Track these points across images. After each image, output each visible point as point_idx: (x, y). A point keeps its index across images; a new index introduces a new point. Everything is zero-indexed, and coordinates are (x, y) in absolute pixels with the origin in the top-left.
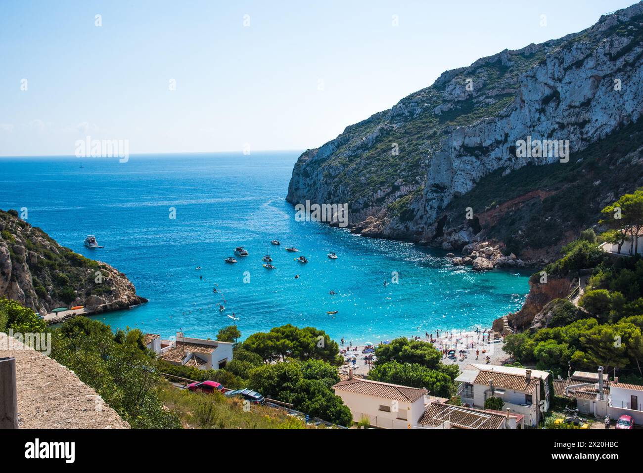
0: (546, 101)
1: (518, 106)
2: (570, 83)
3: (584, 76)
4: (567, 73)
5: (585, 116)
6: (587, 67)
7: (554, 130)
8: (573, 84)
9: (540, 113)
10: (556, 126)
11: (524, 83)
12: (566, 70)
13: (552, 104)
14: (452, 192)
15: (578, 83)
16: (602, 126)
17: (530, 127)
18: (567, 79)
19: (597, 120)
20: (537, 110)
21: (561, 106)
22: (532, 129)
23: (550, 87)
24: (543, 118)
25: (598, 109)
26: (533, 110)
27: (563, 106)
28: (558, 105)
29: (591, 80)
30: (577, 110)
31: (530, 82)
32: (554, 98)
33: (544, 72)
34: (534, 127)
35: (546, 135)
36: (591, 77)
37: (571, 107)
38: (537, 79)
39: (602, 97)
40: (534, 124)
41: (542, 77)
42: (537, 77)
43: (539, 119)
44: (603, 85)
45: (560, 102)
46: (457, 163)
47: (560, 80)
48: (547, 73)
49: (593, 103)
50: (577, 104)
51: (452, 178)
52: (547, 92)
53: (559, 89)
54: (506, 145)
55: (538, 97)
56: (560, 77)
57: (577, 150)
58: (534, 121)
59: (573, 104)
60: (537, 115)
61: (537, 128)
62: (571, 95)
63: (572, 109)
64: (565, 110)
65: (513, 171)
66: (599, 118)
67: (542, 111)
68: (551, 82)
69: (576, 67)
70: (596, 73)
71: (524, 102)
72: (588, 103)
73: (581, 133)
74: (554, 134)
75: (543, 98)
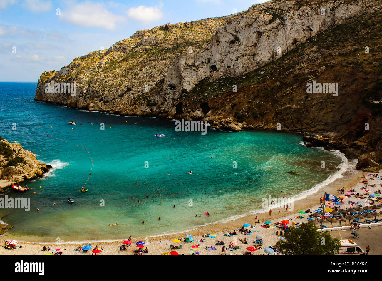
0: (232, 42)
1: (216, 44)
3: (253, 31)
4: (243, 29)
5: (255, 51)
6: (254, 27)
7: (239, 57)
8: (247, 35)
11: (220, 32)
12: (242, 27)
13: (236, 44)
14: (181, 89)
16: (264, 57)
17: (224, 55)
18: (243, 32)
19: (261, 54)
20: (227, 46)
23: (233, 35)
26: (225, 47)
27: (243, 45)
28: (240, 45)
29: (256, 34)
30: (250, 48)
31: (223, 32)
32: (237, 41)
33: (230, 27)
35: (234, 60)
36: (256, 32)
37: (246, 46)
39: (264, 42)
40: (226, 54)
42: (227, 30)
43: (229, 51)
44: (263, 36)
45: (241, 43)
46: (184, 73)
47: (240, 33)
48: (232, 28)
49: (259, 45)
50: (250, 45)
51: (180, 81)
52: (232, 38)
53: (239, 37)
54: (209, 65)
55: (227, 40)
56: (240, 31)
58: (226, 52)
60: (228, 49)
61: (228, 56)
62: (247, 40)
64: (244, 47)
67: (230, 47)
68: (234, 33)
69: (248, 27)
70: (258, 30)
71: (220, 42)
72: (255, 45)
73: (254, 60)
74: (239, 59)
75: (230, 41)
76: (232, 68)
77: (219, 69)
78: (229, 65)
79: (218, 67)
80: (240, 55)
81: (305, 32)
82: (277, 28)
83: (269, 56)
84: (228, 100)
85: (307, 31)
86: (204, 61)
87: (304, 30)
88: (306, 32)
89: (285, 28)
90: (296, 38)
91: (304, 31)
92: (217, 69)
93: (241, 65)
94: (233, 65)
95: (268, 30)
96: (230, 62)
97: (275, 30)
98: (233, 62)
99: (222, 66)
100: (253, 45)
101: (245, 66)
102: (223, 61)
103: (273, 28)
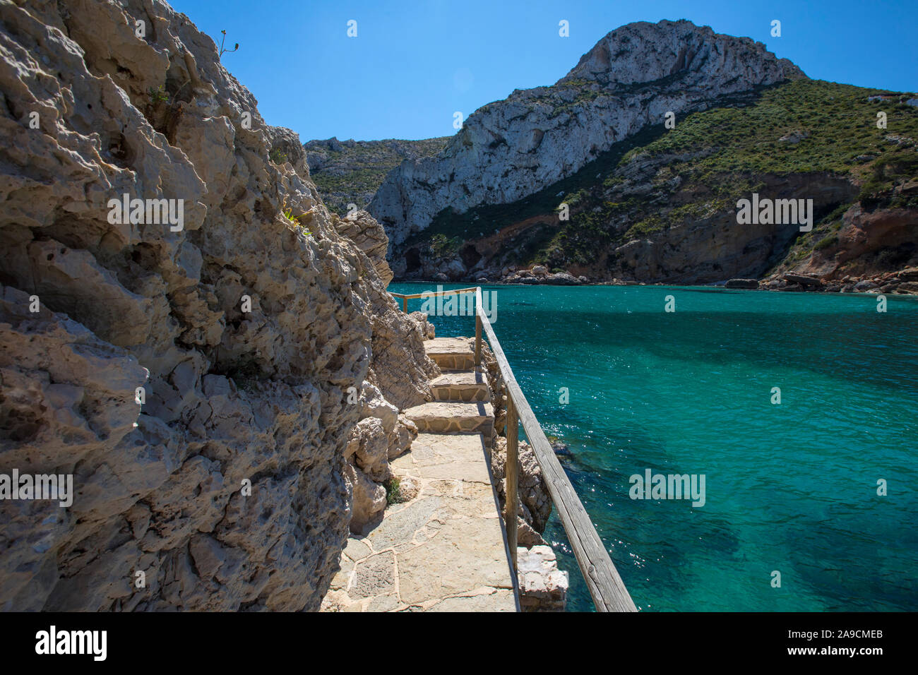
0: (493, 146)
1: (463, 148)
2: (516, 132)
3: (528, 128)
4: (512, 123)
5: (533, 162)
6: (530, 121)
7: (508, 172)
8: (520, 133)
12: (509, 121)
13: (502, 148)
14: (409, 225)
16: (551, 171)
17: (480, 167)
18: (513, 128)
19: (546, 166)
20: (486, 153)
21: (511, 151)
22: (482, 169)
23: (493, 134)
24: (493, 160)
25: (545, 156)
26: (482, 153)
27: (513, 152)
28: (508, 150)
29: (535, 133)
30: (526, 156)
31: (478, 126)
32: (502, 144)
33: (489, 119)
34: (485, 167)
35: (500, 175)
36: (534, 130)
37: (520, 153)
38: (482, 125)
39: (549, 147)
40: (485, 165)
41: (488, 124)
43: (490, 161)
44: (548, 137)
45: (509, 147)
46: (412, 196)
47: (506, 130)
48: (492, 121)
49: (540, 151)
50: (524, 152)
51: (405, 212)
52: (492, 139)
53: (506, 137)
54: (454, 184)
55: (484, 142)
56: (505, 127)
57: (532, 191)
58: (484, 163)
59: (521, 151)
60: (487, 158)
61: (488, 169)
62: (519, 143)
64: (516, 155)
65: (469, 208)
66: (547, 164)
67: (491, 154)
68: (496, 131)
69: (521, 120)
70: (538, 127)
71: (469, 144)
72: (533, 151)
73: (535, 176)
74: (510, 174)
75: (489, 144)
76: (497, 190)
77: (474, 191)
79: (470, 188)
80: (510, 168)
82: (566, 126)
83: (559, 170)
86: (443, 179)
90: (597, 143)
92: (470, 192)
93: (514, 184)
94: (499, 185)
95: (553, 127)
96: (493, 178)
97: (564, 128)
98: (499, 180)
99: (479, 187)
100: (529, 152)
101: (521, 186)
102: (479, 178)
103: (560, 125)
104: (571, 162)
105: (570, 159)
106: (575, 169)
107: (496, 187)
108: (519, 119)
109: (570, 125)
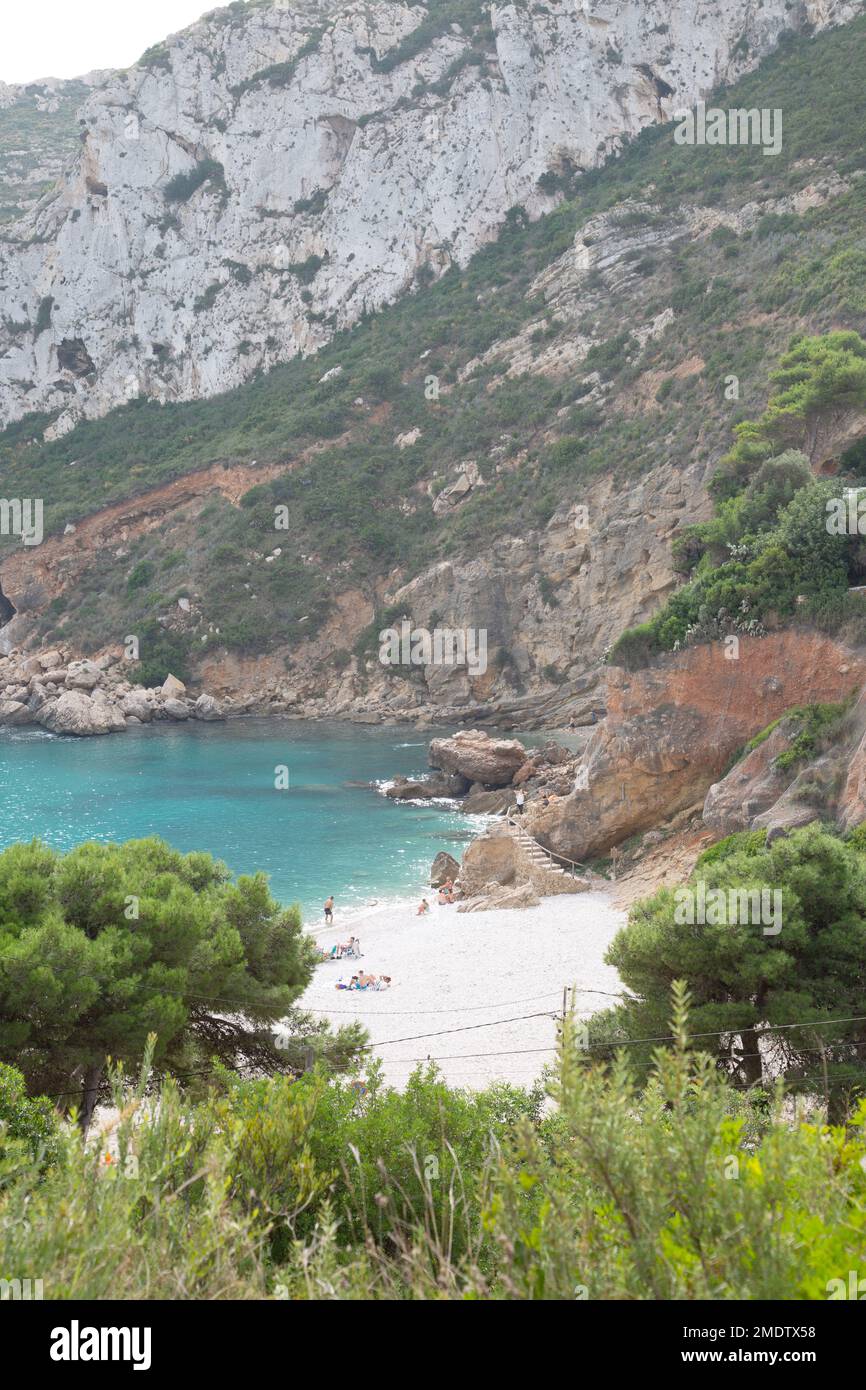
0: (180, 190)
1: (82, 206)
2: (257, 134)
3: (299, 114)
4: (245, 101)
5: (313, 243)
6: (307, 85)
7: (215, 289)
8: (265, 138)
9: (163, 229)
10: (224, 274)
11: (101, 124)
12: (237, 92)
13: (203, 201)
15: (284, 137)
16: (368, 275)
17: (131, 276)
18: (244, 120)
19: (352, 257)
20: (150, 221)
21: (231, 208)
22: (137, 282)
23: (186, 146)
24: (174, 246)
25: (353, 220)
26: (138, 221)
27: (240, 208)
28: (223, 205)
29: (321, 131)
30: (285, 222)
32: (207, 183)
33: (165, 93)
34: (144, 275)
35: (190, 303)
36: (321, 118)
37: (265, 213)
38: (141, 117)
39: (364, 184)
40: (145, 266)
41: (160, 111)
42: (144, 110)
43: (160, 252)
44: (363, 146)
45: (227, 194)
47: (222, 127)
48: (174, 99)
49: (335, 202)
50: (283, 206)
52: (182, 163)
53: (221, 155)
54: (48, 338)
55: (152, 176)
56: (221, 116)
57: (293, 353)
58: (143, 257)
59: (270, 206)
60: (153, 238)
61: (153, 280)
62: (263, 175)
63: (269, 220)
64: (247, 223)
65: (83, 423)
66: (356, 250)
67: (169, 223)
68: (191, 132)
69: (274, 84)
70: (334, 107)
71: (101, 190)
72: (313, 205)
73: (307, 297)
74: (219, 298)
75: (167, 180)
76: (182, 357)
77: (106, 363)
78: (160, 340)
79: (94, 352)
81: (626, 102)
82: (442, 89)
83: (401, 269)
84: (120, 553)
85: (641, 95)
87: (619, 92)
88: (632, 103)
89: (494, 84)
90: (569, 145)
91: (618, 100)
92: (92, 368)
93: (230, 336)
94: (188, 339)
95: (392, 98)
96: (168, 313)
97: (432, 99)
98: (187, 317)
99: (122, 346)
100: (301, 206)
101: (254, 338)
102: (126, 316)
103: (419, 92)
104: (446, 233)
105: (444, 223)
106: (463, 255)
107: (179, 346)
108: (264, 83)
109: (456, 88)
